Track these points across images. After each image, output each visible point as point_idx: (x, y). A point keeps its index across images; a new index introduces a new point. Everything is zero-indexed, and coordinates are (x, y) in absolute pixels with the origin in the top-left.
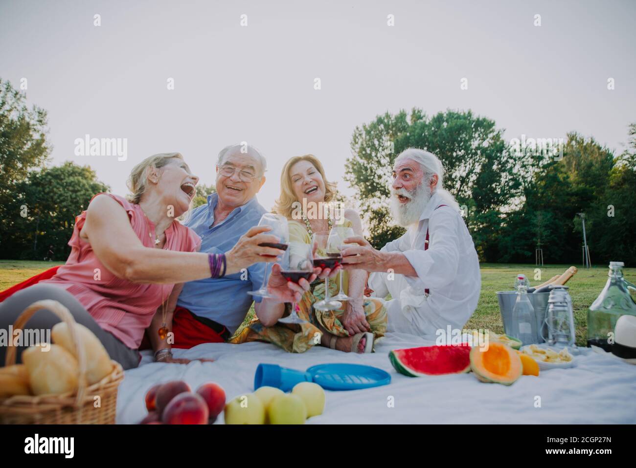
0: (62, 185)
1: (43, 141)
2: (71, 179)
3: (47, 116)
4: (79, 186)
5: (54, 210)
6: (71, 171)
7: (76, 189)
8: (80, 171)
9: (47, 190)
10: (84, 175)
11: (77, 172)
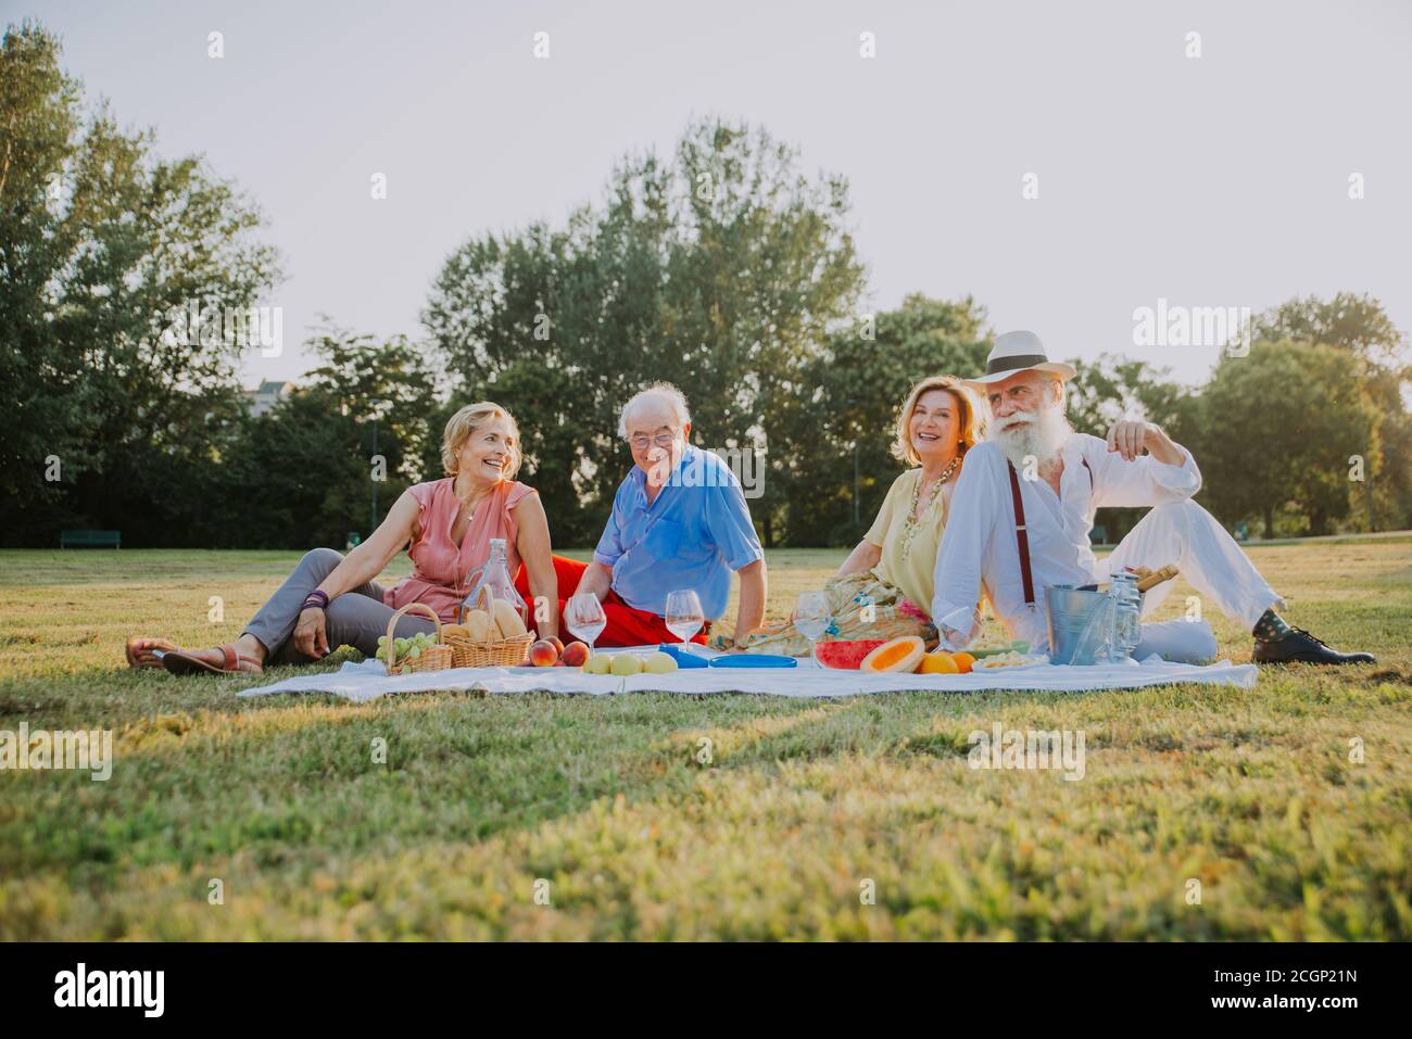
0: (900, 357)
1: (849, 251)
2: (921, 337)
3: (849, 189)
4: (941, 352)
6: (920, 319)
7: (934, 362)
8: (938, 314)
9: (868, 374)
10: (950, 322)
11: (932, 318)
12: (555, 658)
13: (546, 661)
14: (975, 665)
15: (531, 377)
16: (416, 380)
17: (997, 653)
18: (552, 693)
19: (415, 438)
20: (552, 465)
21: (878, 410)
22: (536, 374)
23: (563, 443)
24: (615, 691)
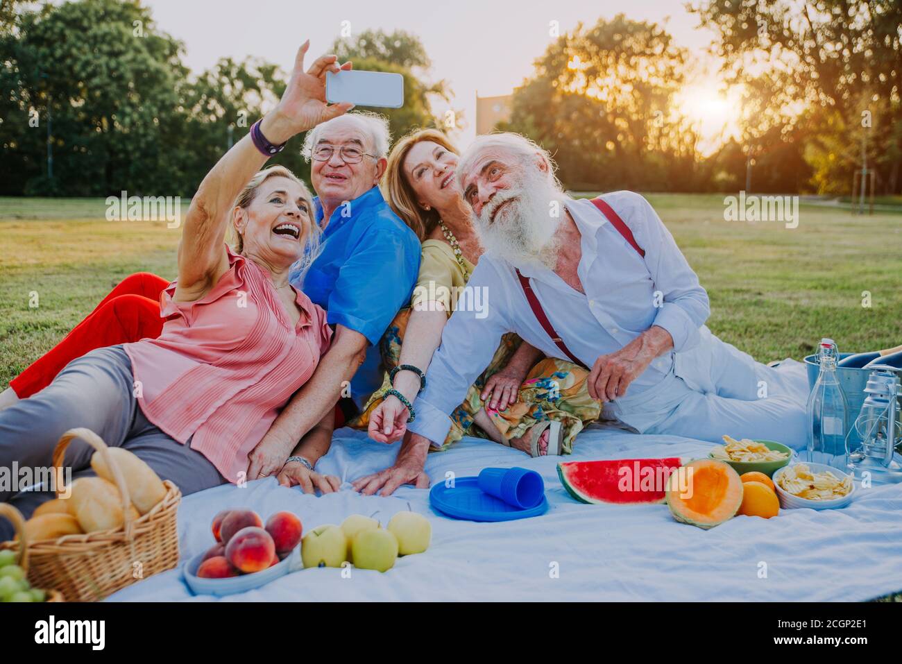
0: (87, 41)
2: (104, 27)
4: (121, 42)
5: (77, 94)
6: (102, 11)
7: (116, 49)
8: (119, 9)
9: (59, 53)
10: (128, 16)
11: (113, 12)
21: (65, 84)
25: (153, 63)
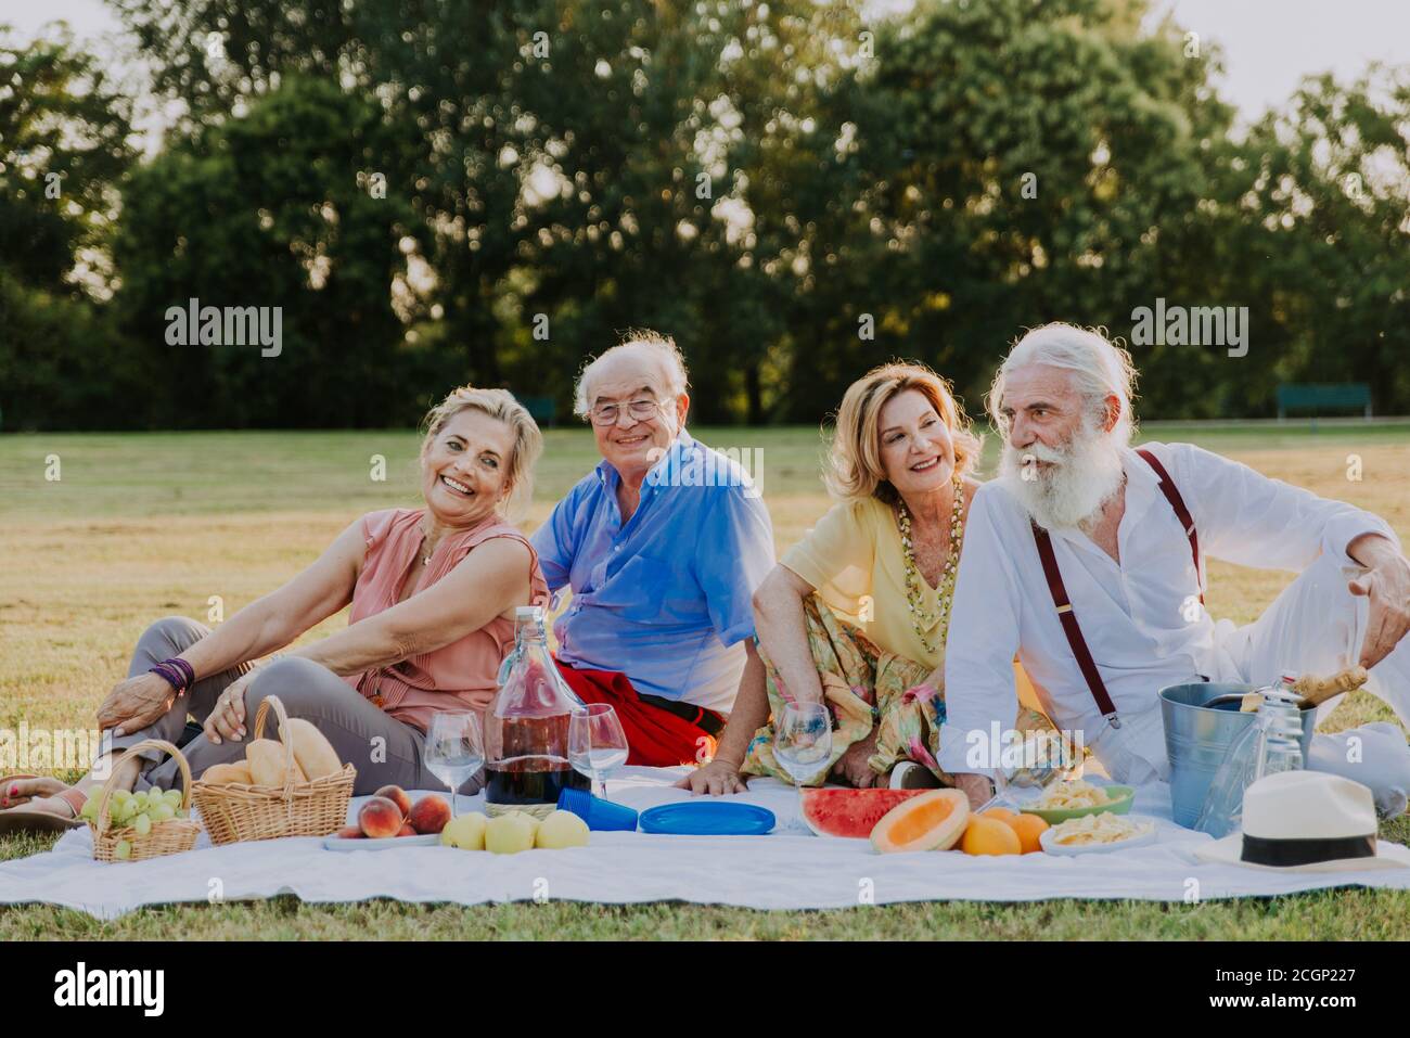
0: (998, 71)
2: (1038, 33)
4: (1074, 62)
5: (979, 186)
7: (1061, 79)
12: (399, 822)
13: (385, 831)
14: (1048, 836)
15: (311, 107)
16: (94, 109)
17: (1080, 815)
18: (398, 903)
19: (95, 218)
20: (355, 271)
21: (956, 170)
22: (322, 102)
23: (374, 232)
24: (495, 899)
25: (1143, 102)
